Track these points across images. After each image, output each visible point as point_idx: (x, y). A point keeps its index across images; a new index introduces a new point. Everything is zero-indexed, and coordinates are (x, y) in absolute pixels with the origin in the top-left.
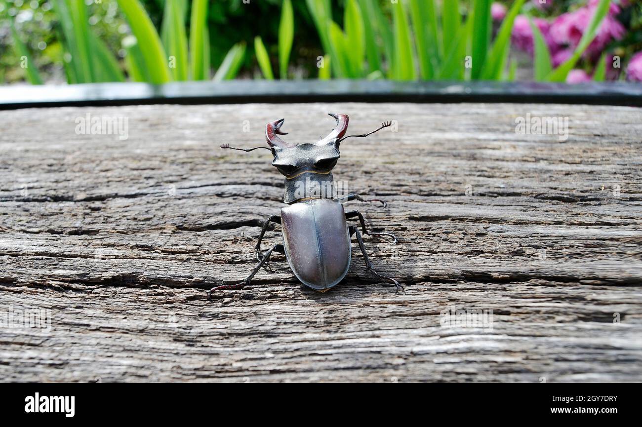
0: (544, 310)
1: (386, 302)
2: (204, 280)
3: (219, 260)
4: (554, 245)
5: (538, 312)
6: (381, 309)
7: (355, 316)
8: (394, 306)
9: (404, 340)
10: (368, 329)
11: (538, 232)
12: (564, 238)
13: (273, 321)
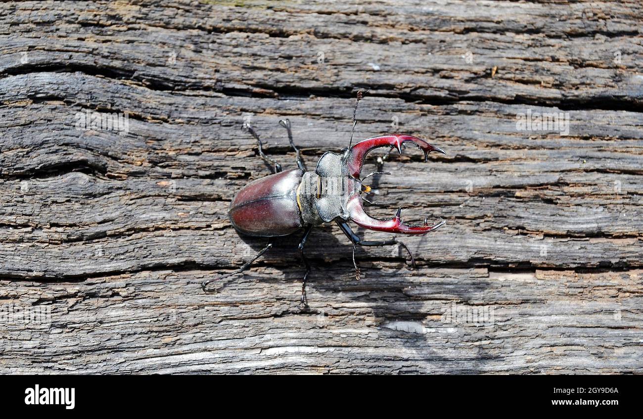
0: (357, 311)
1: (220, 303)
2: (45, 275)
3: (55, 240)
4: (398, 202)
5: (352, 313)
6: (214, 312)
7: (191, 324)
8: (227, 308)
9: (231, 355)
10: (201, 341)
11: (386, 181)
12: (411, 190)
13: (118, 333)
